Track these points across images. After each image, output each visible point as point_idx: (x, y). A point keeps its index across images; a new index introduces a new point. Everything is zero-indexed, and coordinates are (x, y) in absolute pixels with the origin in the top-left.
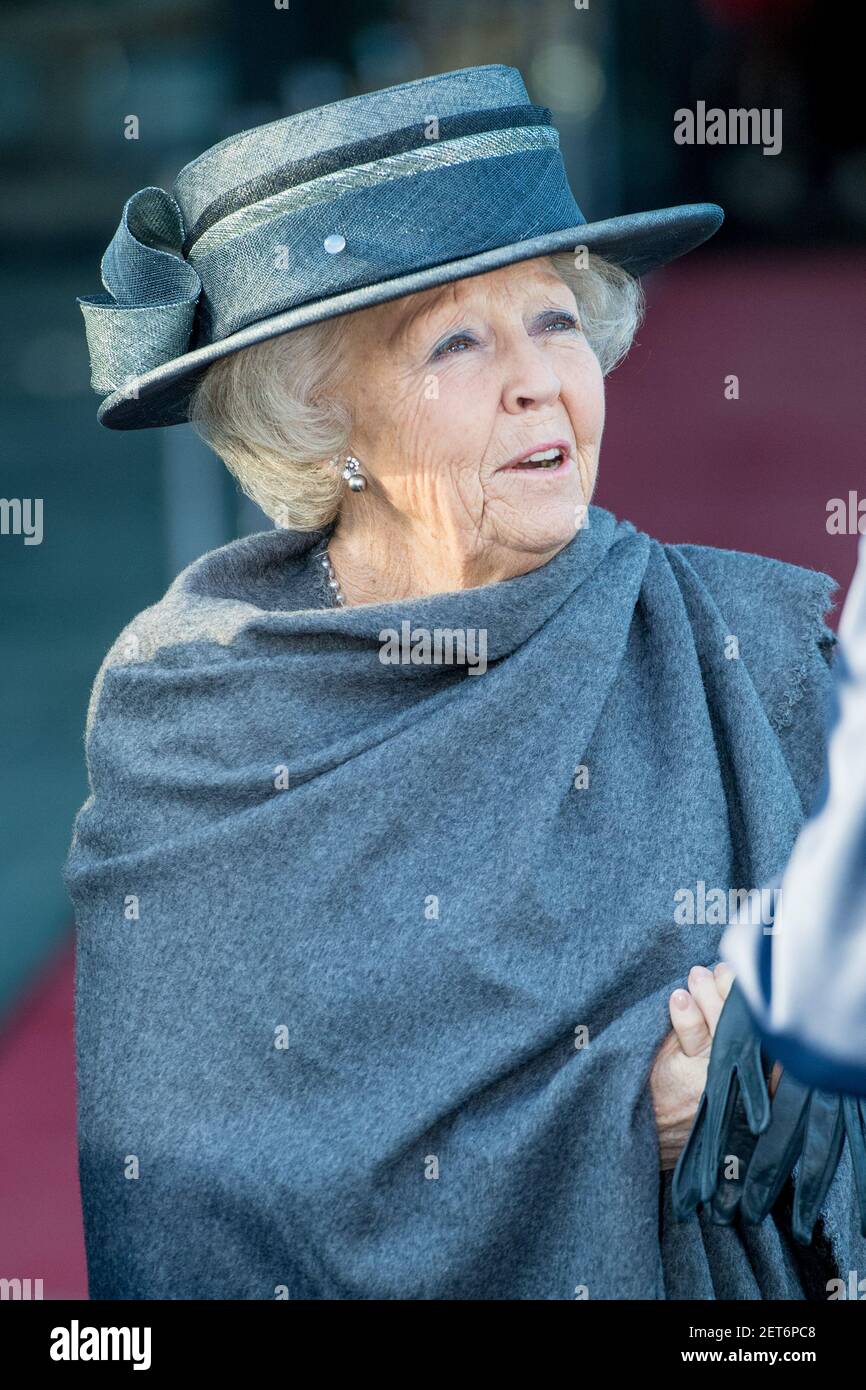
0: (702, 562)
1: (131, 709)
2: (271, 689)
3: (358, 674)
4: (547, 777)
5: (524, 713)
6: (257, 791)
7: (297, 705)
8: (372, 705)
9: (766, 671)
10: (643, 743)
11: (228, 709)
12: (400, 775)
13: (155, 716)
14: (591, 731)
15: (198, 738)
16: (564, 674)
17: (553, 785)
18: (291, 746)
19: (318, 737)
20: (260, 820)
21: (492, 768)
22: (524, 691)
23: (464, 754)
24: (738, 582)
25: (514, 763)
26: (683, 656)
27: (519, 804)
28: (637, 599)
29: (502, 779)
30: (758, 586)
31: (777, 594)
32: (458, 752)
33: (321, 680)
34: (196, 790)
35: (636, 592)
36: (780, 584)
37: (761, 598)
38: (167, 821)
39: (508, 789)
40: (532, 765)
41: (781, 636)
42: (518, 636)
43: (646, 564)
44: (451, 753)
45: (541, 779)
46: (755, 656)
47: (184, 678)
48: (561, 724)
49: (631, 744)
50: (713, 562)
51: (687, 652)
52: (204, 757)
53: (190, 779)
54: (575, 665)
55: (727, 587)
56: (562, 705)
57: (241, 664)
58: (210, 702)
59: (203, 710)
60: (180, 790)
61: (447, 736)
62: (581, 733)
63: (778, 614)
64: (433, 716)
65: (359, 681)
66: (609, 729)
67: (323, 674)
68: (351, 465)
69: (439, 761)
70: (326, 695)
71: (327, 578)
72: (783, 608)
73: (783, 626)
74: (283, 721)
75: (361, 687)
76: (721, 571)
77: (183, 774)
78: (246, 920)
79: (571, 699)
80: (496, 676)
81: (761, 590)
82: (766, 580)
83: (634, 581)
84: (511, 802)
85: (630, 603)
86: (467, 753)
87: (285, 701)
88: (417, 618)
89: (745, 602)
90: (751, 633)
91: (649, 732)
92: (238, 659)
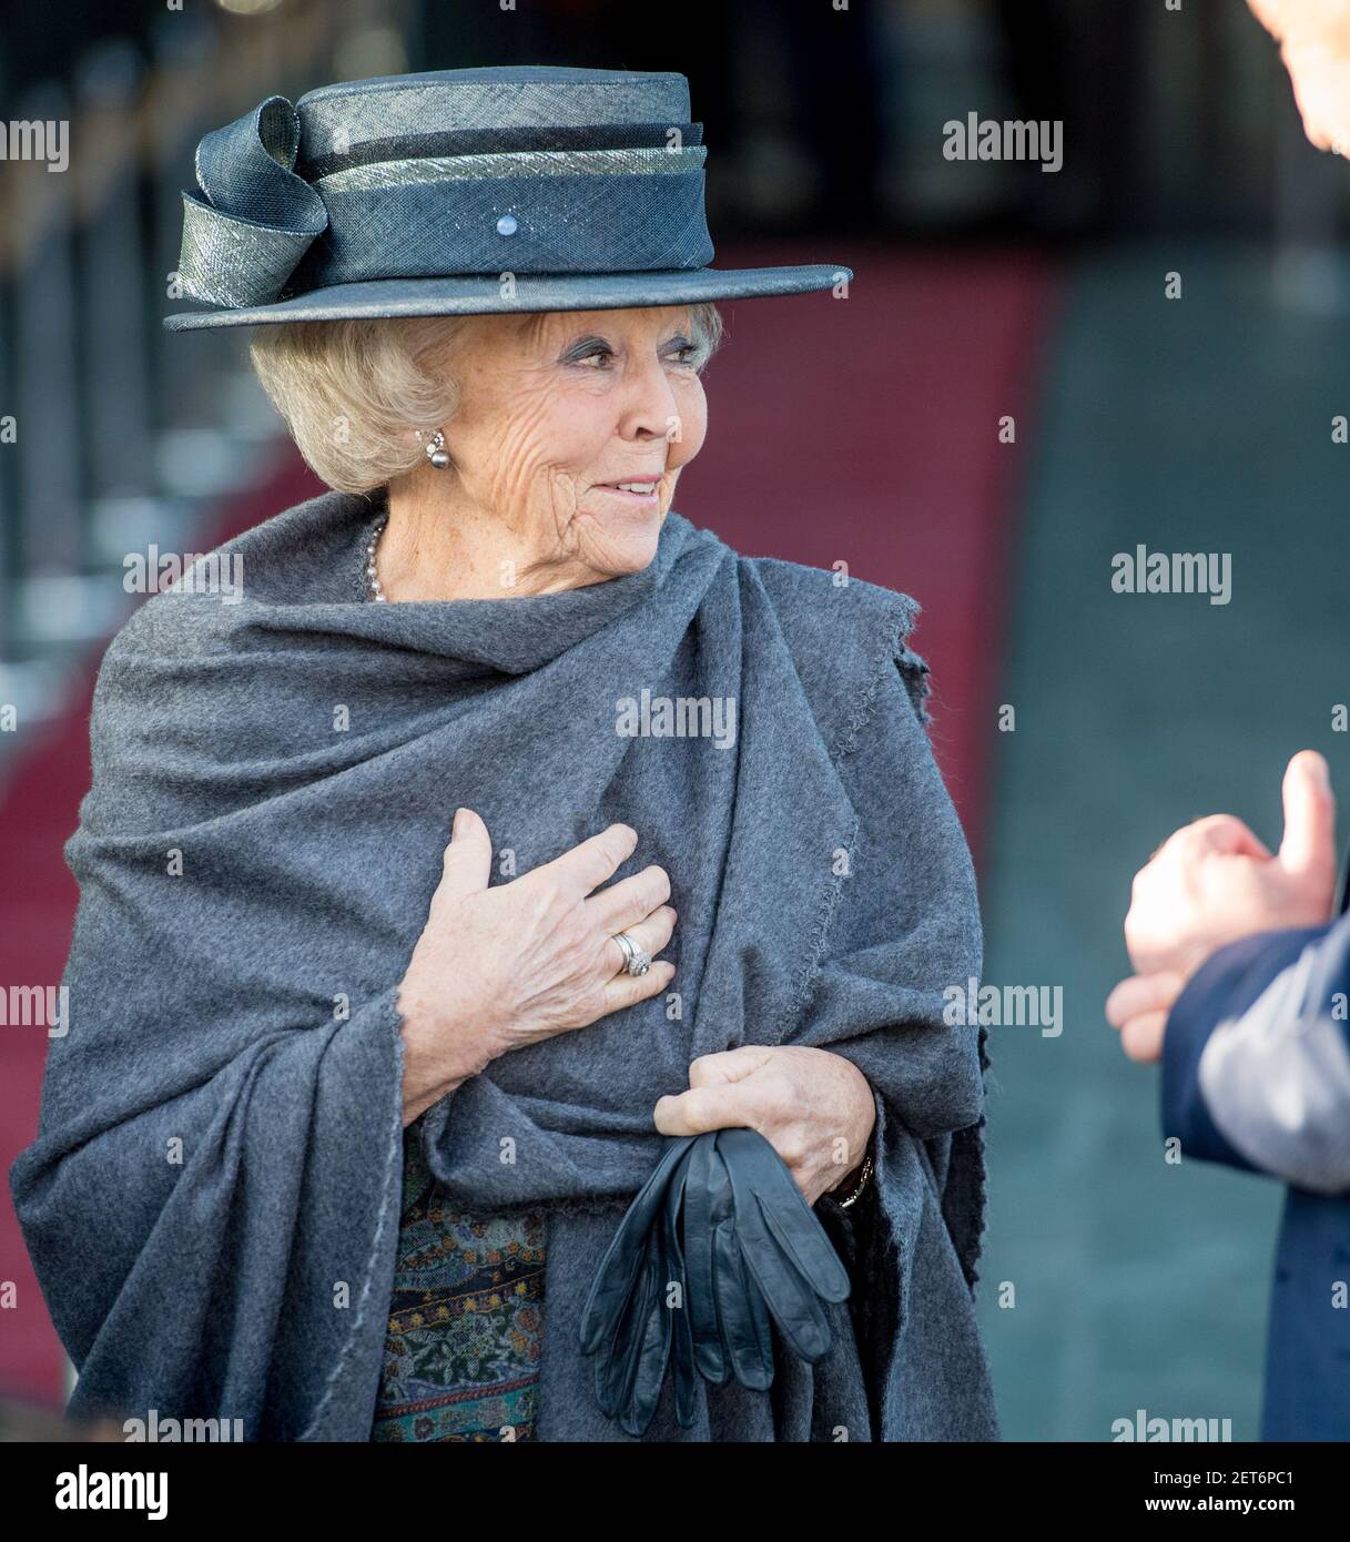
0: (776, 577)
1: (130, 694)
2: (272, 685)
3: (367, 675)
4: (565, 801)
5: (551, 726)
6: (248, 788)
7: (300, 704)
8: (388, 708)
9: (827, 695)
10: (675, 772)
11: (225, 703)
12: (404, 789)
13: (151, 704)
14: (622, 754)
15: (191, 729)
16: (603, 687)
17: (569, 811)
18: (289, 745)
19: (320, 738)
20: (250, 822)
21: (510, 781)
22: (552, 703)
23: (477, 768)
24: (812, 598)
25: (535, 779)
26: (726, 682)
27: (529, 825)
28: (692, 617)
29: (519, 795)
30: (834, 601)
31: (853, 611)
32: (472, 765)
33: (327, 679)
34: (185, 783)
35: (693, 611)
36: (858, 601)
37: (836, 615)
38: (153, 812)
39: (524, 806)
40: (553, 783)
41: (852, 657)
42: (546, 650)
43: (712, 579)
44: (462, 767)
45: (558, 802)
46: (816, 679)
47: (182, 668)
48: (592, 743)
49: (663, 770)
50: (790, 577)
51: (731, 678)
52: (196, 749)
53: (180, 771)
54: (617, 678)
55: (798, 602)
56: (597, 720)
57: (242, 657)
58: (206, 695)
59: (199, 702)
60: (169, 782)
61: (458, 750)
62: (610, 757)
63: (852, 632)
64: (447, 726)
65: (369, 682)
66: (644, 751)
67: (328, 673)
68: (436, 440)
69: (448, 775)
70: (333, 694)
71: (366, 566)
72: (858, 627)
73: (856, 646)
74: (283, 719)
75: (373, 688)
76: (795, 587)
77: (173, 766)
78: (239, 918)
79: (608, 715)
80: (518, 688)
81: (837, 605)
82: (843, 596)
83: (693, 598)
84: (523, 820)
85: (684, 621)
86: (482, 766)
87: (287, 698)
88: (432, 619)
89: (815, 619)
90: (817, 653)
91: (682, 762)
92: (239, 652)
